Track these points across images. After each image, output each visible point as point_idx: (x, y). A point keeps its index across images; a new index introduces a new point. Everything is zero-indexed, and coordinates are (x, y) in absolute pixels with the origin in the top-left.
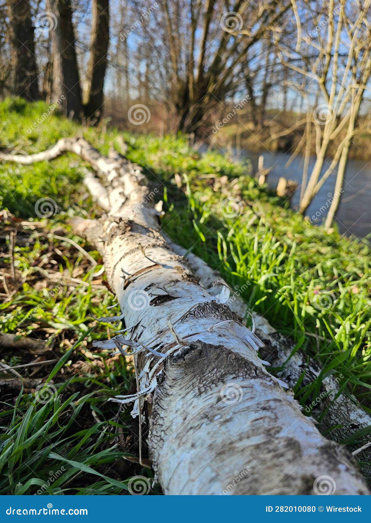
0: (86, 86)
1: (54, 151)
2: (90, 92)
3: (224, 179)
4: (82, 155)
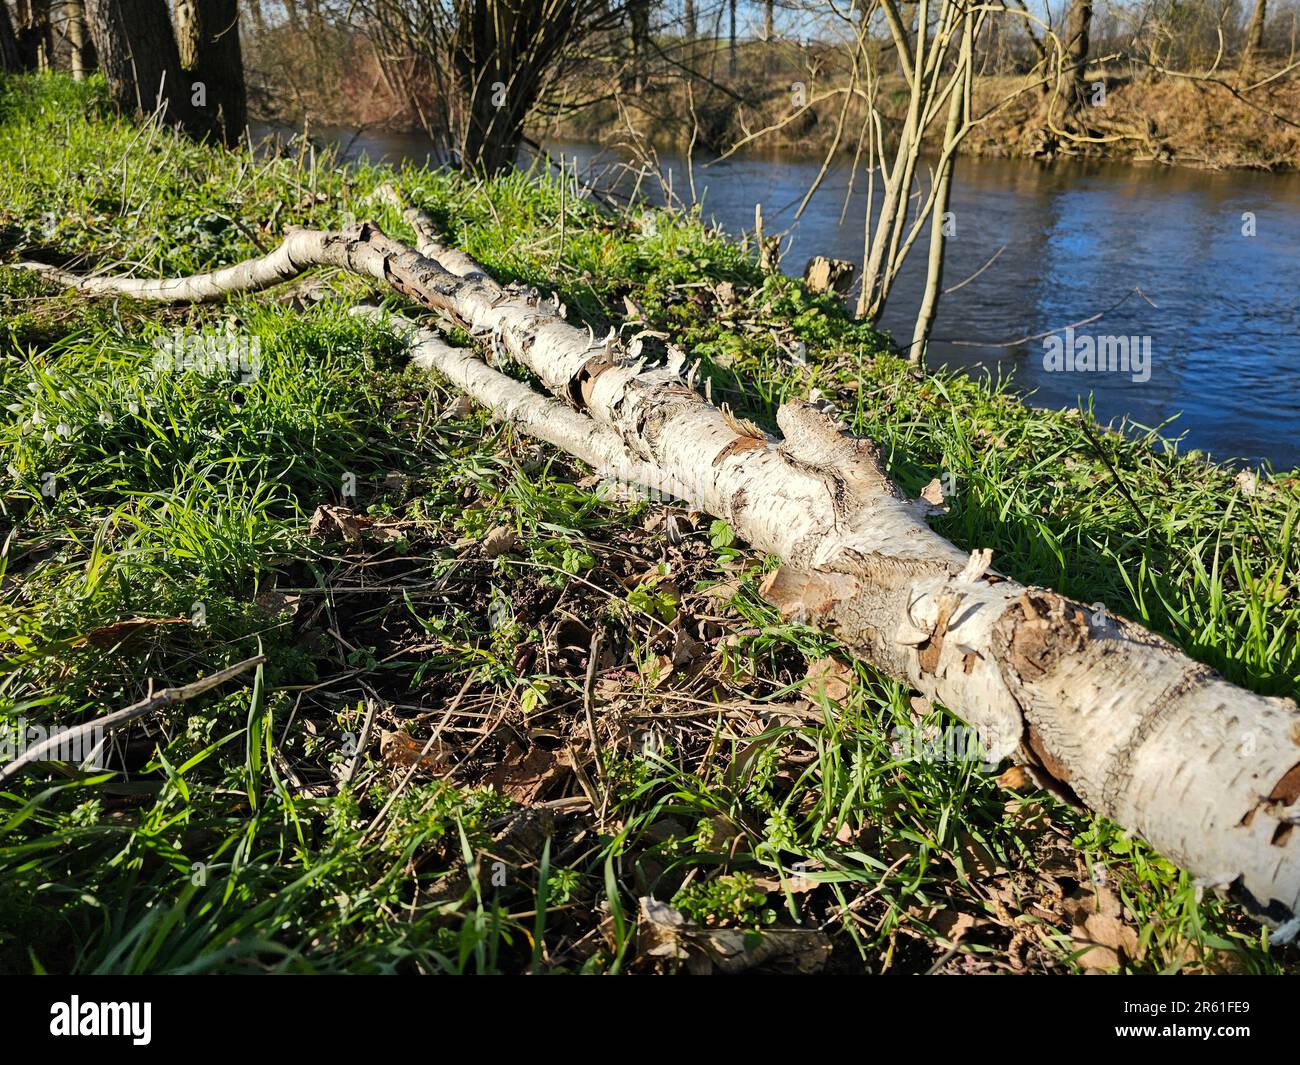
1: (268, 267)
3: (725, 289)
4: (392, 279)
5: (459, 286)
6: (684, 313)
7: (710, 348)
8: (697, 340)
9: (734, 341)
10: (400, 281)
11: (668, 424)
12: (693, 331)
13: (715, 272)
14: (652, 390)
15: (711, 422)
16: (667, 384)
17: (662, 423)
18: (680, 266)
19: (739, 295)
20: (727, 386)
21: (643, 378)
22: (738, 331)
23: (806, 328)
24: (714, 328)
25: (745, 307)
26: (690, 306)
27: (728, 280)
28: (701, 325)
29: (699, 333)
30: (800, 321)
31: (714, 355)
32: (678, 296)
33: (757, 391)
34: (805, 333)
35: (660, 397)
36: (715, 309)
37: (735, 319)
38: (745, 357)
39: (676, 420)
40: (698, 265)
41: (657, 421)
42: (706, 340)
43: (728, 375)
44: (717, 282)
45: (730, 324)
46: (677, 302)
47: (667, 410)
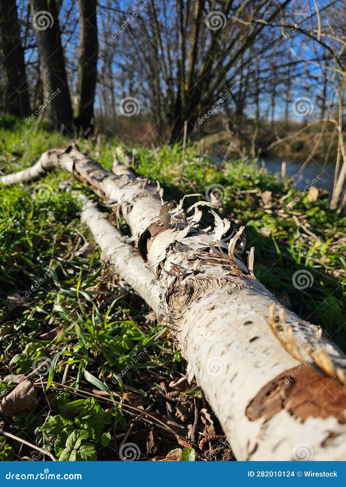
0: (76, 100)
1: (35, 170)
2: (80, 104)
3: (267, 195)
4: (76, 173)
5: (106, 176)
6: (243, 204)
7: (257, 223)
8: (250, 219)
9: (272, 221)
10: (79, 174)
11: (194, 305)
12: (248, 213)
13: (262, 186)
14: (191, 254)
15: (251, 315)
16: (207, 250)
17: (187, 302)
18: (243, 183)
19: (274, 198)
20: (266, 247)
21: (187, 242)
22: (274, 216)
23: (313, 217)
24: (260, 213)
25: (278, 204)
26: (247, 200)
27: (269, 190)
28: (252, 211)
29: (251, 215)
30: (310, 213)
31: (259, 227)
32: (241, 196)
33: (290, 254)
34: (313, 220)
35: (196, 265)
36: (261, 204)
37: (272, 209)
38: (278, 230)
39: (205, 302)
40: (253, 182)
41: (182, 299)
42: (255, 219)
43: (268, 240)
44: (263, 191)
45: (269, 212)
46: (240, 199)
47: (196, 285)
